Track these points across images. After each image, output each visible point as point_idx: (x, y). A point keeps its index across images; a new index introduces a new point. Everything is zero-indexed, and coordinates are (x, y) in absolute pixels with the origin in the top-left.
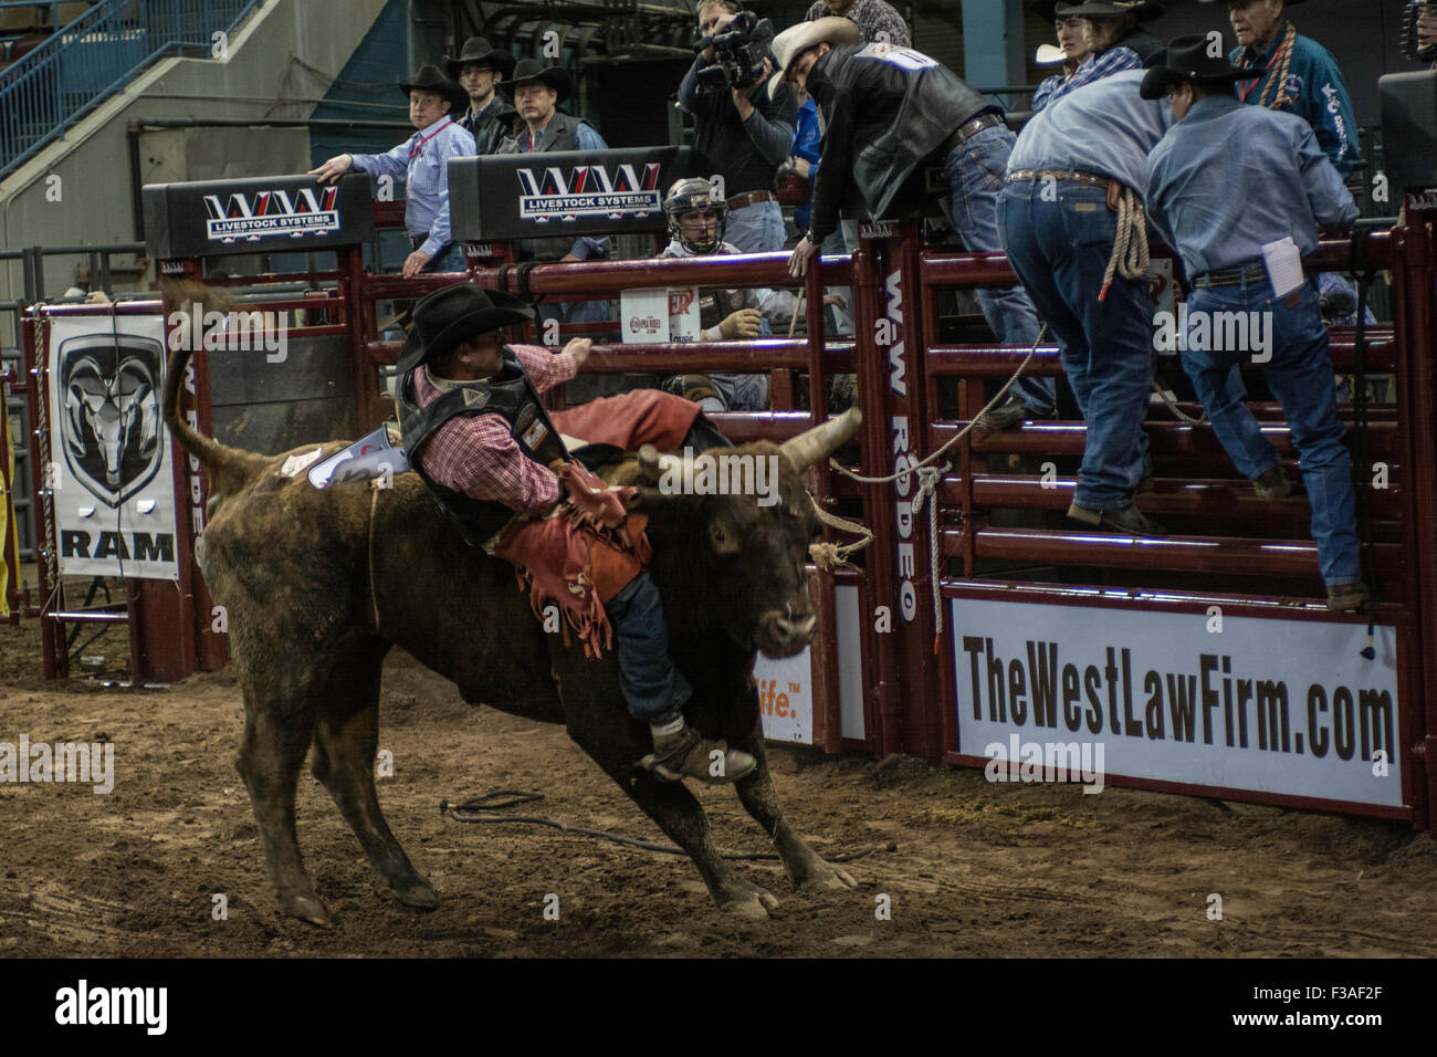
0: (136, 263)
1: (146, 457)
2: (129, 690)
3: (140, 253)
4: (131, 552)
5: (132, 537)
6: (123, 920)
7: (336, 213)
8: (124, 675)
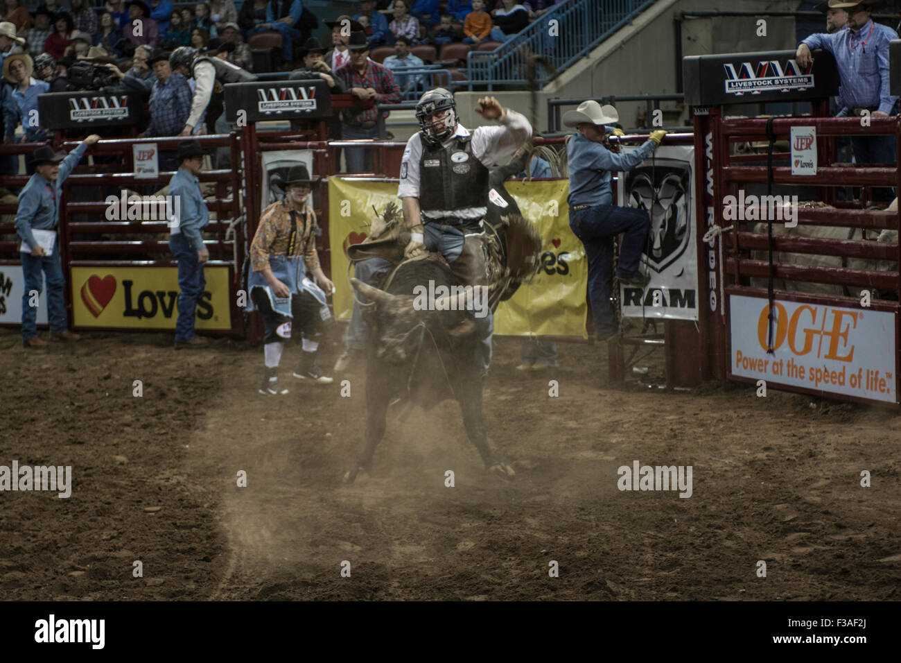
0: (676, 107)
1: (679, 239)
2: (664, 391)
3: (679, 100)
4: (668, 302)
5: (668, 292)
6: (657, 544)
7: (812, 76)
8: (661, 381)
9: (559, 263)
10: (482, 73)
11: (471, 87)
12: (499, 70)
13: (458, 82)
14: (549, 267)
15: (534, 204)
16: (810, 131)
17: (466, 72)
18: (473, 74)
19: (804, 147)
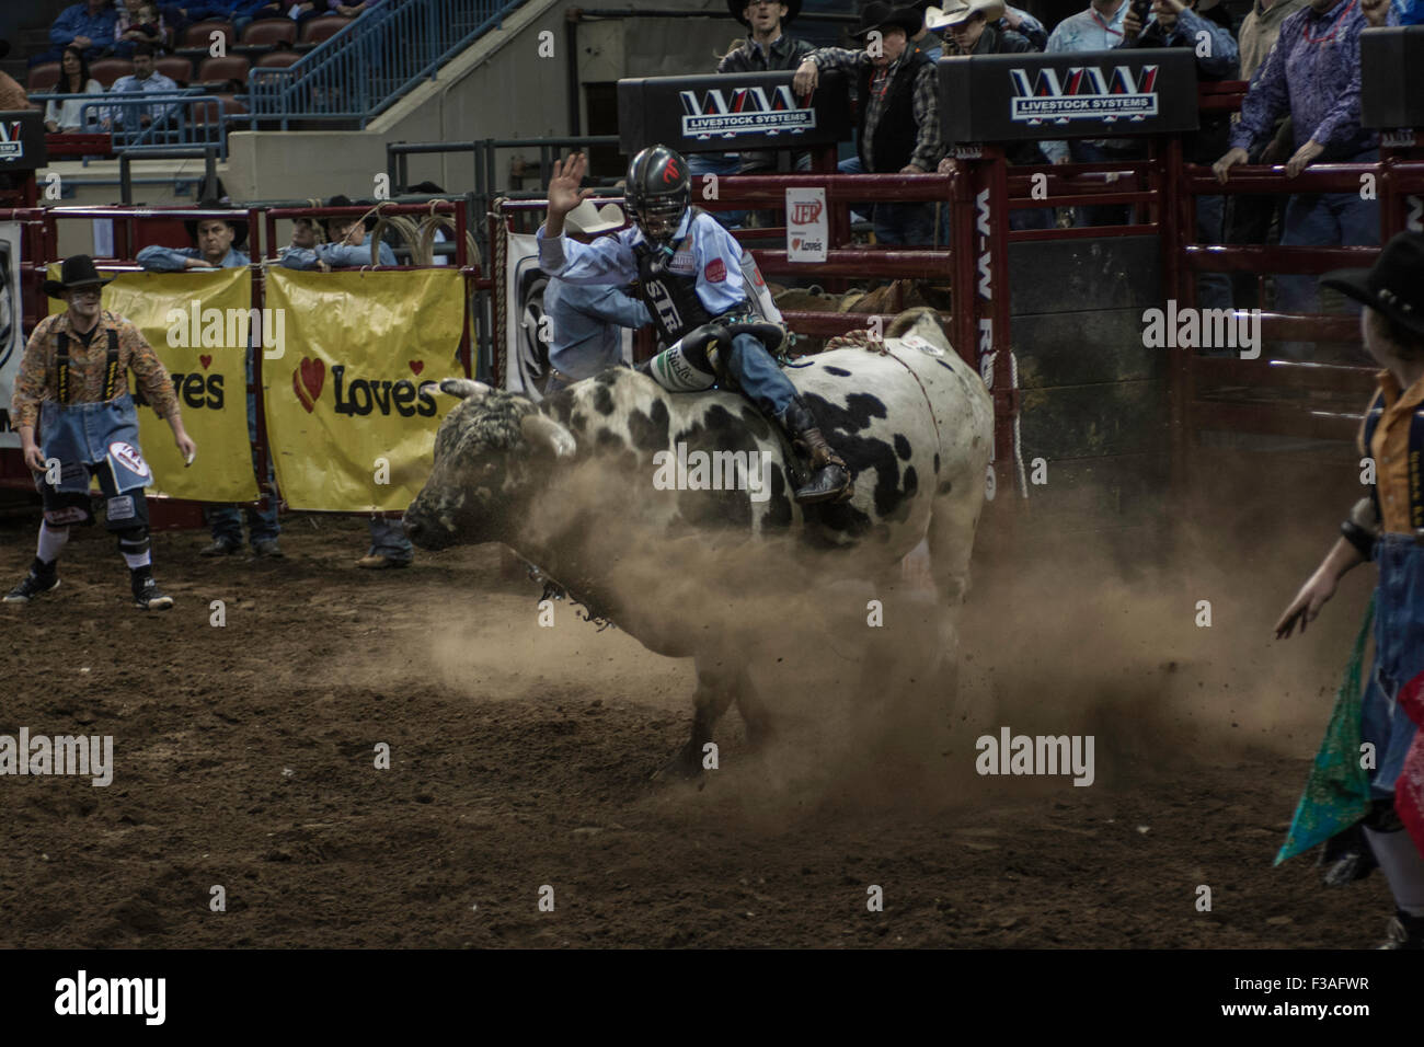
9: (421, 398)
10: (272, 101)
11: (254, 124)
12: (297, 96)
13: (234, 115)
14: (405, 405)
15: (378, 306)
16: (818, 194)
17: (247, 101)
18: (257, 104)
19: (807, 219)
